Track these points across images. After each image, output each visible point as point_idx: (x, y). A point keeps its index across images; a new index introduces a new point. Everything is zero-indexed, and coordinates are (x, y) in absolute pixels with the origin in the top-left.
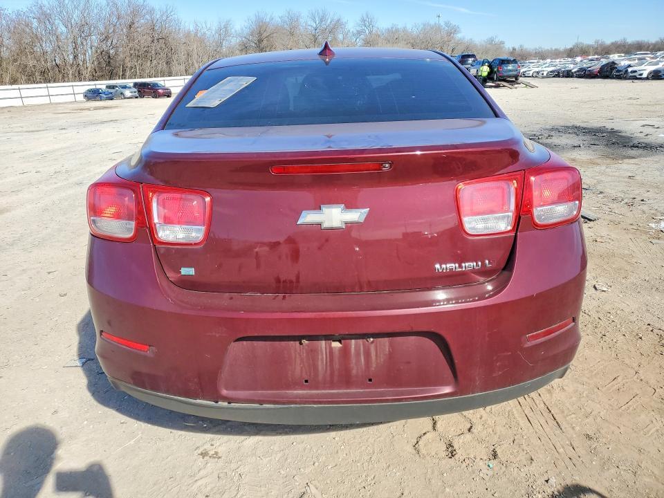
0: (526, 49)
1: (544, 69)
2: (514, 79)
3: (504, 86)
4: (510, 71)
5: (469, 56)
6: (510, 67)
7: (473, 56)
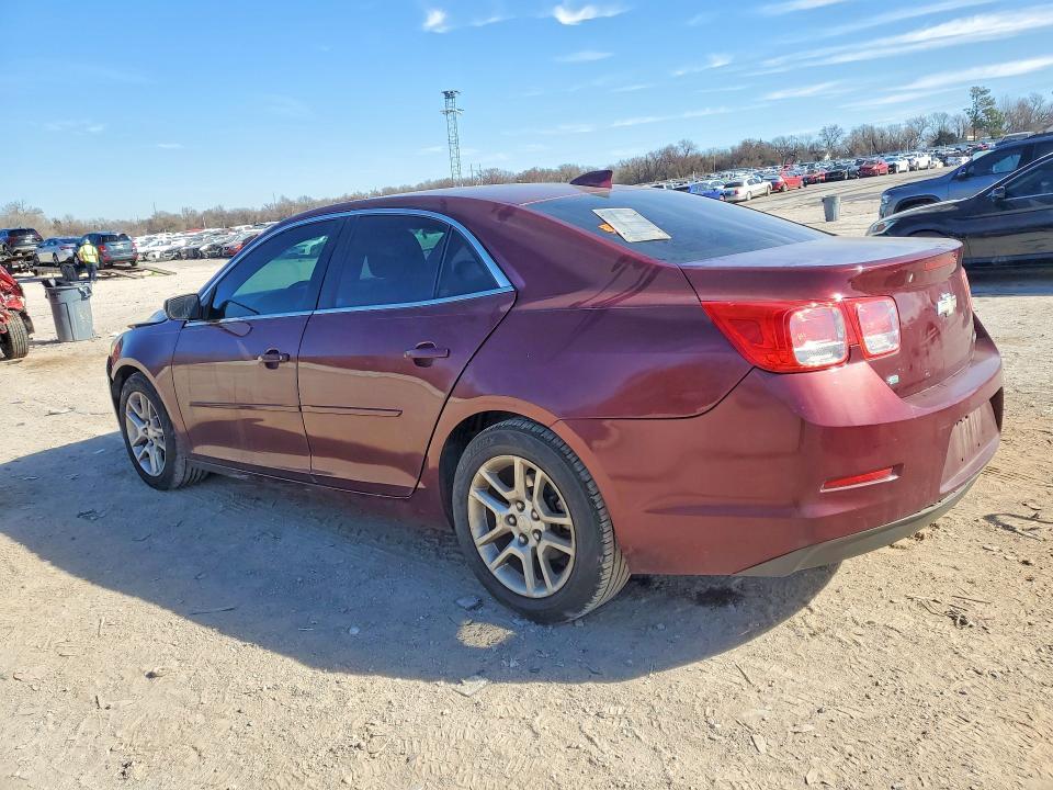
0: (78, 221)
1: (155, 248)
2: (128, 264)
3: (118, 276)
4: (120, 251)
5: (23, 232)
6: (120, 246)
7: (31, 231)
